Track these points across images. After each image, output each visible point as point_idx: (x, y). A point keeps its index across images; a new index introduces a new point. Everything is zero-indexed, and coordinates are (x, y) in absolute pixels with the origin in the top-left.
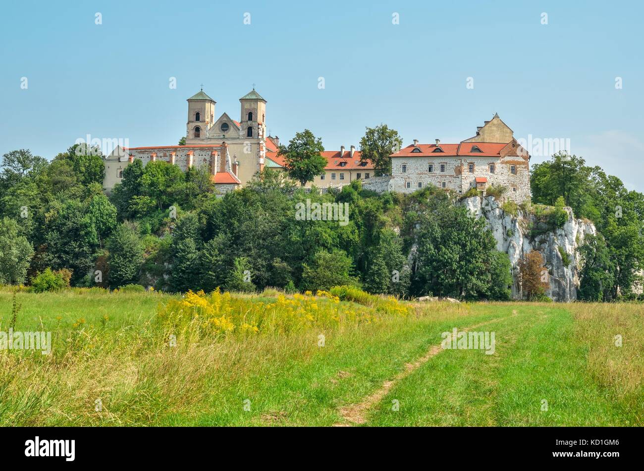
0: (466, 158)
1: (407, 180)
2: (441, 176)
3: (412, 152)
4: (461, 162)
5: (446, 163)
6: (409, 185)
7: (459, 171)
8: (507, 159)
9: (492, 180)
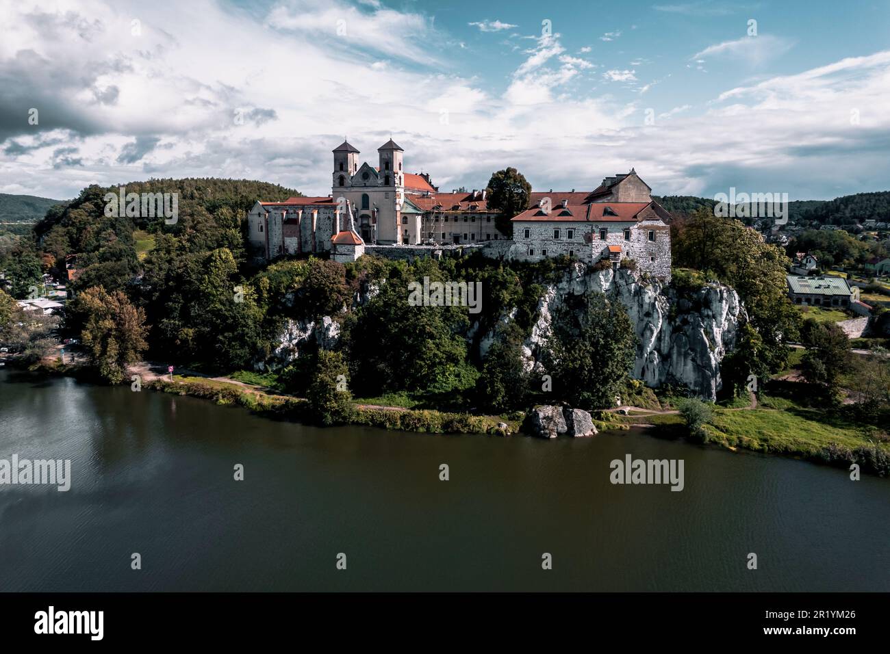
0: (597, 223)
1: (530, 246)
2: (569, 243)
3: (535, 215)
4: (592, 228)
5: (575, 229)
6: (532, 252)
7: (589, 239)
8: (645, 223)
9: (627, 248)
